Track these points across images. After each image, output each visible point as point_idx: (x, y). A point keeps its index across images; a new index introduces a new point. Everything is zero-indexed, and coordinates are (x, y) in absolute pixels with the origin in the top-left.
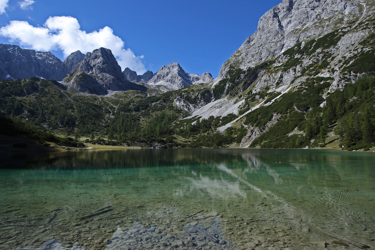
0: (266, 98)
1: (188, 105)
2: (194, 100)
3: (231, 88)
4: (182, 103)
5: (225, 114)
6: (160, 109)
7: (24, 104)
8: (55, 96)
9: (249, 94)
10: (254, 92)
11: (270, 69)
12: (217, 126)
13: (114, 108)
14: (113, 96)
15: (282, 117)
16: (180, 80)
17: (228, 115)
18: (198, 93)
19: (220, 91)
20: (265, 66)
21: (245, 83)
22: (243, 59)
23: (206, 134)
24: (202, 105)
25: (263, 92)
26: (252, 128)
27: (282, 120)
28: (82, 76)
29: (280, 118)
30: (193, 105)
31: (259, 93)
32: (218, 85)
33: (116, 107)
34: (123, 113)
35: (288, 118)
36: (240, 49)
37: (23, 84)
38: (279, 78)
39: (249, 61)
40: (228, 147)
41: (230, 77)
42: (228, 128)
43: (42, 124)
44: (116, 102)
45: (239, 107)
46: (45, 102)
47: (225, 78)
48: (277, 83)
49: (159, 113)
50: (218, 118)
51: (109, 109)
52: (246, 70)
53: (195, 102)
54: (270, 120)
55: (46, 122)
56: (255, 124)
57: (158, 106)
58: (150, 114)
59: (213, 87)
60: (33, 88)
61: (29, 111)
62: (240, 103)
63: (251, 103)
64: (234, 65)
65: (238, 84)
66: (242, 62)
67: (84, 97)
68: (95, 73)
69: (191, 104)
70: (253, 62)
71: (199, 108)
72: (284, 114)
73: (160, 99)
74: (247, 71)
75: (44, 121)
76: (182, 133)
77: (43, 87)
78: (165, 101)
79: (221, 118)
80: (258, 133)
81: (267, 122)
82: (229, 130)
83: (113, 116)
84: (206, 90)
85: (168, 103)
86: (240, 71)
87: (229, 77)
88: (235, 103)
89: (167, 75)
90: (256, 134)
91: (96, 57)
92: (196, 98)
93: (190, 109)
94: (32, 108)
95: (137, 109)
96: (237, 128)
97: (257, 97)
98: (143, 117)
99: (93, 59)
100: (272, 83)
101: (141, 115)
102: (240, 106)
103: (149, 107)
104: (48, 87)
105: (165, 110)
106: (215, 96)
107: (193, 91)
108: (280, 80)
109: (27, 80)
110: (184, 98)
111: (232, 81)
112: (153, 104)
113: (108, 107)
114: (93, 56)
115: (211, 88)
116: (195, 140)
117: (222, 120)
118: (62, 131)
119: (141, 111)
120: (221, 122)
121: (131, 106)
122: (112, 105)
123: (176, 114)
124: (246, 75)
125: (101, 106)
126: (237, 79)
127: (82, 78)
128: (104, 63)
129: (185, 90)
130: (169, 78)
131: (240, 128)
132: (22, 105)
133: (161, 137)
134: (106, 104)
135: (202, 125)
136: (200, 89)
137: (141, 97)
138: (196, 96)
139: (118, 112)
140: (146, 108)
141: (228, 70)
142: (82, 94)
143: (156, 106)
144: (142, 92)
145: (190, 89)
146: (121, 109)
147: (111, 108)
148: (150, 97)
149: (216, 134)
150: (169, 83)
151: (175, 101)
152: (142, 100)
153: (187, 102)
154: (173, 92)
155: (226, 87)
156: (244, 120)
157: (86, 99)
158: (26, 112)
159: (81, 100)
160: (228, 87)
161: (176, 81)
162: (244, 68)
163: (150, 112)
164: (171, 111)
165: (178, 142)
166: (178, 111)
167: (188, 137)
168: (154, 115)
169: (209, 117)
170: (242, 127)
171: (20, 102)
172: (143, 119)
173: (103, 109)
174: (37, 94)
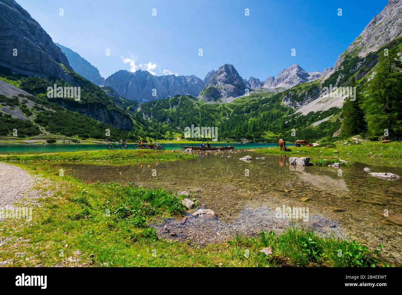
1: (294, 103)
2: (300, 98)
3: (344, 80)
4: (289, 102)
5: (327, 109)
6: (268, 109)
7: (168, 114)
10: (368, 80)
12: (313, 121)
13: (230, 112)
16: (298, 80)
17: (330, 109)
18: (306, 91)
21: (362, 71)
22: (363, 44)
24: (309, 102)
30: (300, 102)
32: (329, 79)
33: (232, 110)
34: (236, 115)
36: (361, 35)
37: (170, 100)
39: (371, 45)
41: (344, 68)
42: (322, 123)
43: (176, 127)
44: (232, 107)
45: (345, 100)
46: (181, 111)
47: (338, 70)
49: (266, 113)
50: (318, 113)
52: (366, 56)
57: (267, 107)
58: (259, 114)
59: (323, 82)
60: (175, 103)
61: (170, 119)
64: (350, 55)
65: (353, 74)
66: (362, 48)
67: (210, 105)
68: (220, 85)
69: (297, 101)
70: (376, 46)
71: (306, 104)
73: (270, 100)
74: (366, 58)
75: (178, 125)
76: (274, 130)
77: (181, 101)
78: (273, 101)
79: (321, 113)
82: (323, 126)
83: (228, 119)
84: (314, 86)
85: (276, 104)
86: (358, 59)
87: (342, 68)
89: (287, 77)
91: (221, 73)
92: (303, 95)
93: (297, 106)
94: (172, 117)
95: (248, 111)
96: (332, 122)
98: (253, 117)
101: (251, 116)
102: (346, 98)
103: (259, 108)
104: (185, 101)
105: (273, 109)
107: (300, 88)
109: (173, 98)
110: (290, 97)
111: (346, 72)
112: (264, 105)
113: (226, 111)
114: (219, 72)
115: (321, 83)
116: (283, 136)
117: (321, 115)
119: (252, 112)
120: (319, 117)
121: (244, 109)
122: (229, 109)
123: (282, 112)
124: (365, 63)
125: (220, 111)
126: (352, 69)
127: (209, 91)
128: (226, 77)
129: (293, 89)
130: (288, 80)
131: (335, 122)
132: (167, 115)
133: (252, 134)
134: (225, 109)
135: (296, 122)
136: (308, 85)
137: (255, 100)
138: (303, 93)
139: (233, 115)
140: (257, 109)
141: (343, 61)
142: (209, 103)
143: (265, 107)
144: (258, 96)
145: (298, 88)
146: (235, 112)
147: (228, 112)
148: (263, 100)
149: (307, 129)
150: (288, 85)
151: (283, 101)
152: (255, 102)
153: (294, 100)
154: (283, 93)
155: (338, 80)
156: (341, 113)
157: (210, 106)
158: (169, 120)
159: (206, 108)
160: (341, 79)
161: (295, 82)
162: (363, 55)
163: (260, 112)
164: (278, 111)
165: (266, 137)
166: (285, 110)
167: (278, 133)
168: (262, 115)
169: (308, 113)
170: (338, 120)
171: (166, 112)
172: (252, 119)
173: (221, 113)
174: (178, 106)
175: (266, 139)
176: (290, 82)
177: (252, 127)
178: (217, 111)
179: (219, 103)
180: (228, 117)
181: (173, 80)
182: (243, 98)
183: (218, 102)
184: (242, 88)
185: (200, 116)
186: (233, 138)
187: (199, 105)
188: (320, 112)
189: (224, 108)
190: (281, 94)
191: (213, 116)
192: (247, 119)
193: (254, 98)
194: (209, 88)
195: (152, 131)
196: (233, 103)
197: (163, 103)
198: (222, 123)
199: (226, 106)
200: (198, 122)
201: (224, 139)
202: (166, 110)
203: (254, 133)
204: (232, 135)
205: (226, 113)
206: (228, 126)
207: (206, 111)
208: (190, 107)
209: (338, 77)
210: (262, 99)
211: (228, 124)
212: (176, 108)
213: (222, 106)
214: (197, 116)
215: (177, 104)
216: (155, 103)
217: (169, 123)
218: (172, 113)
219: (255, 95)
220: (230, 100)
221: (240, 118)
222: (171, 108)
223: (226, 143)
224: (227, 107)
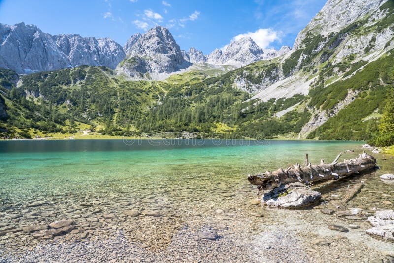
0: (348, 70)
1: (249, 85)
3: (306, 61)
4: (243, 83)
5: (290, 95)
6: (216, 93)
7: (68, 93)
8: (101, 83)
9: (326, 67)
10: (333, 64)
11: (359, 31)
12: (276, 109)
13: (164, 94)
14: (166, 79)
15: (359, 94)
16: (251, 57)
17: (294, 96)
18: (263, 71)
19: (291, 65)
20: (353, 29)
21: (325, 53)
22: (325, 22)
23: (257, 121)
24: (267, 85)
25: (345, 63)
26: (317, 112)
27: (359, 98)
28: (133, 60)
29: (356, 97)
30: (257, 85)
31: (338, 65)
32: (290, 59)
33: (166, 92)
34: (171, 98)
35: (368, 96)
36: (322, 10)
37: (71, 72)
38: (370, 42)
39: (333, 24)
40: (277, 138)
41: (306, 47)
42: (288, 113)
43: (81, 114)
44: (167, 87)
45: (310, 85)
47: (299, 49)
48: (367, 48)
49: (214, 97)
50: (281, 100)
51: (158, 95)
52: (328, 36)
53: (258, 81)
54: (343, 99)
55: (86, 112)
56: (321, 106)
57: (214, 89)
58: (204, 98)
59: (283, 61)
60: (80, 75)
61: (71, 101)
62: (312, 80)
63: (326, 78)
64: (312, 32)
65: (315, 55)
66: (323, 26)
67: (133, 83)
68: (148, 55)
69: (253, 84)
70: (338, 25)
71: (264, 89)
72: (362, 90)
73: (218, 80)
74: (329, 38)
75: (84, 111)
76: (228, 120)
77: (90, 74)
78: (223, 82)
79: (284, 100)
80: (325, 119)
81: (339, 102)
82: (289, 116)
83: (160, 103)
84: (272, 67)
85: (227, 86)
86: (320, 39)
87: (304, 46)
88: (307, 80)
89: (237, 52)
90: (322, 119)
91: (150, 37)
92: (260, 77)
93: (253, 90)
94: (75, 97)
95: (189, 94)
96: (300, 112)
97: (336, 69)
98: (195, 102)
99: (147, 39)
100: (359, 50)
101: (192, 100)
102: (312, 83)
103: (204, 90)
104: (95, 74)
105: (222, 92)
106: (284, 72)
107: (257, 67)
108: (370, 45)
109: (77, 69)
110: (245, 78)
111: (308, 52)
112: (210, 86)
113: (157, 93)
114: (147, 36)
115: (281, 63)
116: (240, 129)
117: (284, 103)
118: (100, 120)
119: (194, 95)
120: (283, 105)
121: (183, 90)
122: (162, 89)
123: (235, 98)
124: (327, 43)
125: (150, 91)
126: (315, 49)
127: (133, 61)
128: (158, 43)
129: (248, 67)
130: (238, 56)
131: (303, 112)
132: (66, 95)
133: (197, 125)
134: (156, 89)
135: (256, 110)
136: (266, 65)
137: (199, 79)
138: (260, 73)
139: (168, 98)
140: (201, 91)
141: (304, 38)
142: (132, 79)
143: (212, 88)
144: (201, 74)
145: (254, 66)
146: (171, 94)
147: (160, 93)
148: (209, 79)
149: (270, 121)
150: (239, 62)
151: (235, 82)
152: (198, 82)
153: (249, 82)
154: (235, 72)
155: (300, 61)
156: (309, 101)
157: (134, 85)
158: (68, 102)
159: (128, 86)
160: (303, 60)
161: (247, 59)
162: (325, 34)
163: (205, 96)
164: (229, 94)
165: (217, 131)
166: (237, 93)
167: (233, 125)
168: (208, 99)
169: (269, 99)
170: (306, 110)
171: (65, 91)
172: (194, 104)
173: (151, 95)
174: (83, 81)
175: (218, 134)
176: (242, 59)
177: (197, 115)
178: (144, 91)
179: (148, 80)
180: (161, 101)
181: (76, 42)
182: (181, 75)
183: (145, 79)
184: (180, 61)
185: (119, 98)
186: (172, 131)
187: (116, 81)
188: (283, 98)
189: (155, 87)
190: (232, 72)
191: (139, 99)
192: (188, 105)
193: (196, 76)
194: (133, 58)
195: (40, 119)
196: (166, 81)
197: (60, 75)
198: (152, 109)
199: (157, 85)
200: (117, 108)
201: (158, 132)
202: (64, 87)
203: (201, 124)
204: (169, 128)
205: (157, 95)
206: (161, 113)
207: (127, 91)
208: (102, 84)
209: (299, 57)
210: (206, 78)
211: (162, 111)
212: (80, 85)
213: (151, 85)
214: (113, 97)
215: (83, 78)
216: (46, 76)
217: (70, 106)
218: (74, 92)
219: (197, 72)
220: (163, 78)
221: (179, 102)
222: (72, 85)
223: (161, 138)
224: (159, 86)
